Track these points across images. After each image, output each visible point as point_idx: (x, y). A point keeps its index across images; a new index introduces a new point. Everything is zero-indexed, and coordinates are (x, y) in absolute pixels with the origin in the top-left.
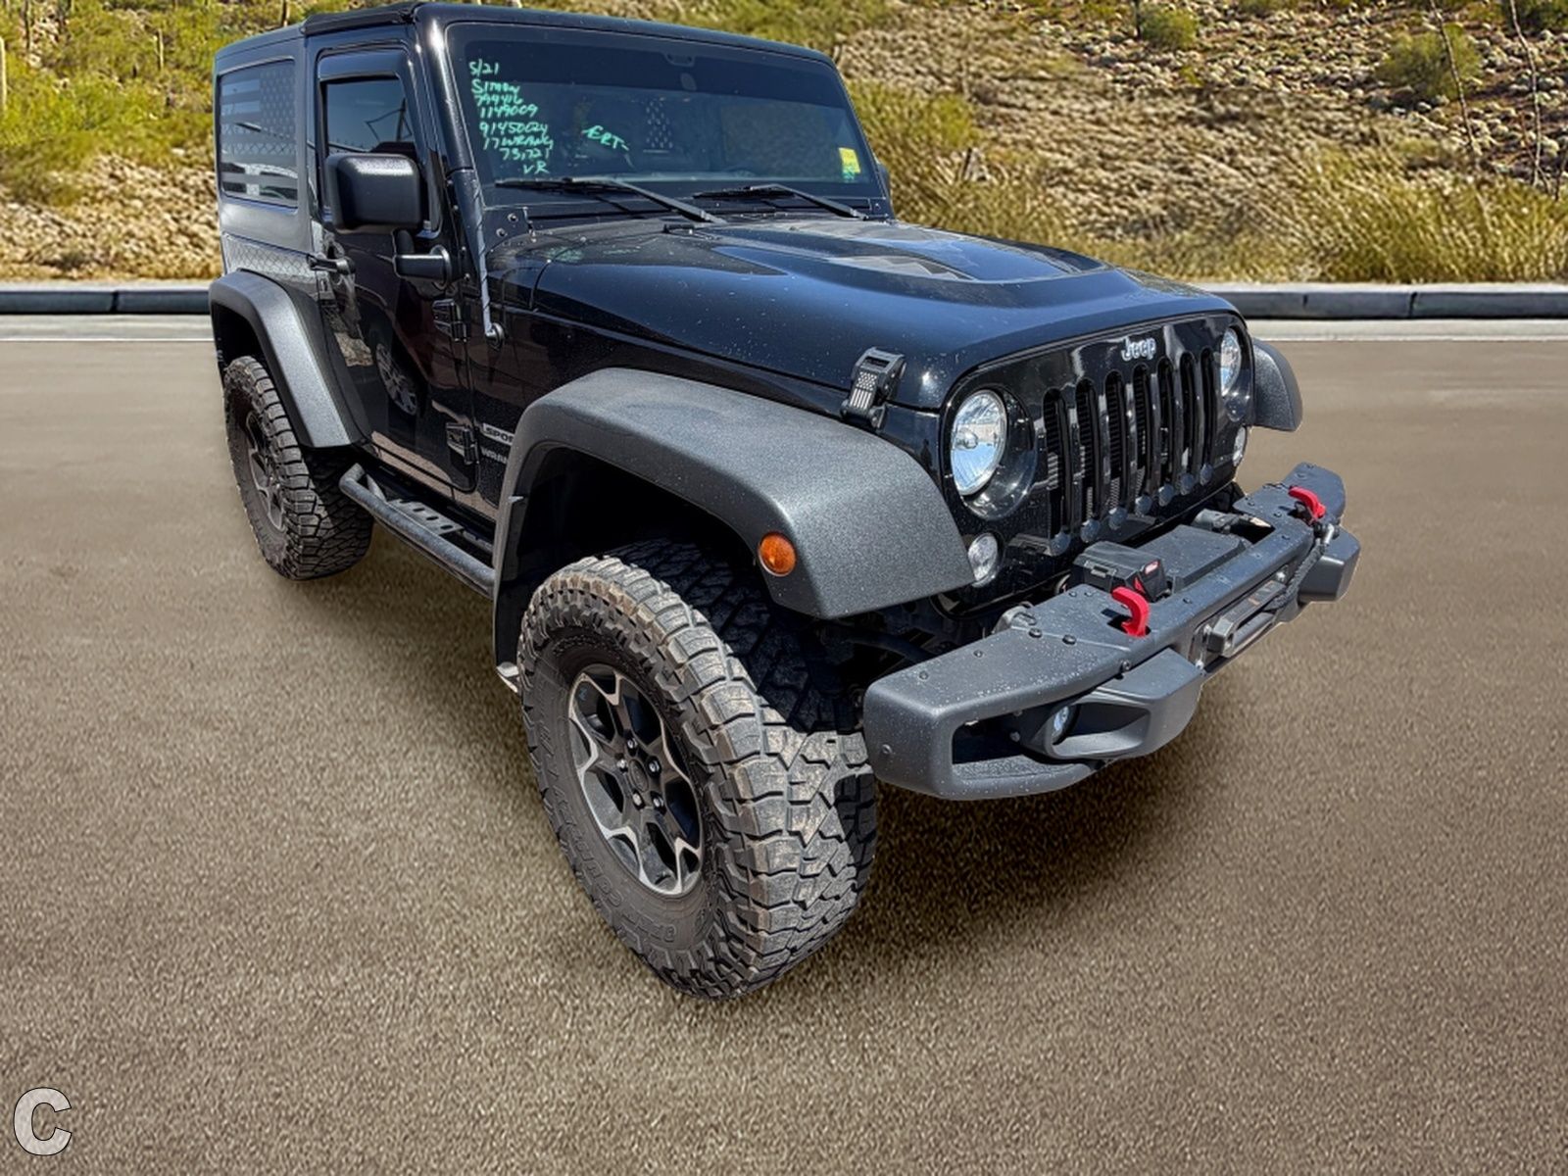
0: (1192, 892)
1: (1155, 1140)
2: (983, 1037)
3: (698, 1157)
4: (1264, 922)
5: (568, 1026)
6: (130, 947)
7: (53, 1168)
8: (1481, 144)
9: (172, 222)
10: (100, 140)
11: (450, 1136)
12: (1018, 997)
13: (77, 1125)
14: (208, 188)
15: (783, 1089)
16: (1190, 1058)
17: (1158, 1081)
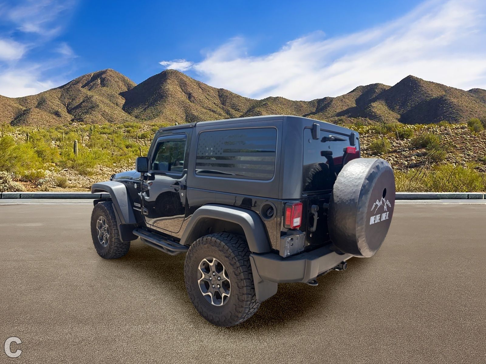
10: (98, 162)
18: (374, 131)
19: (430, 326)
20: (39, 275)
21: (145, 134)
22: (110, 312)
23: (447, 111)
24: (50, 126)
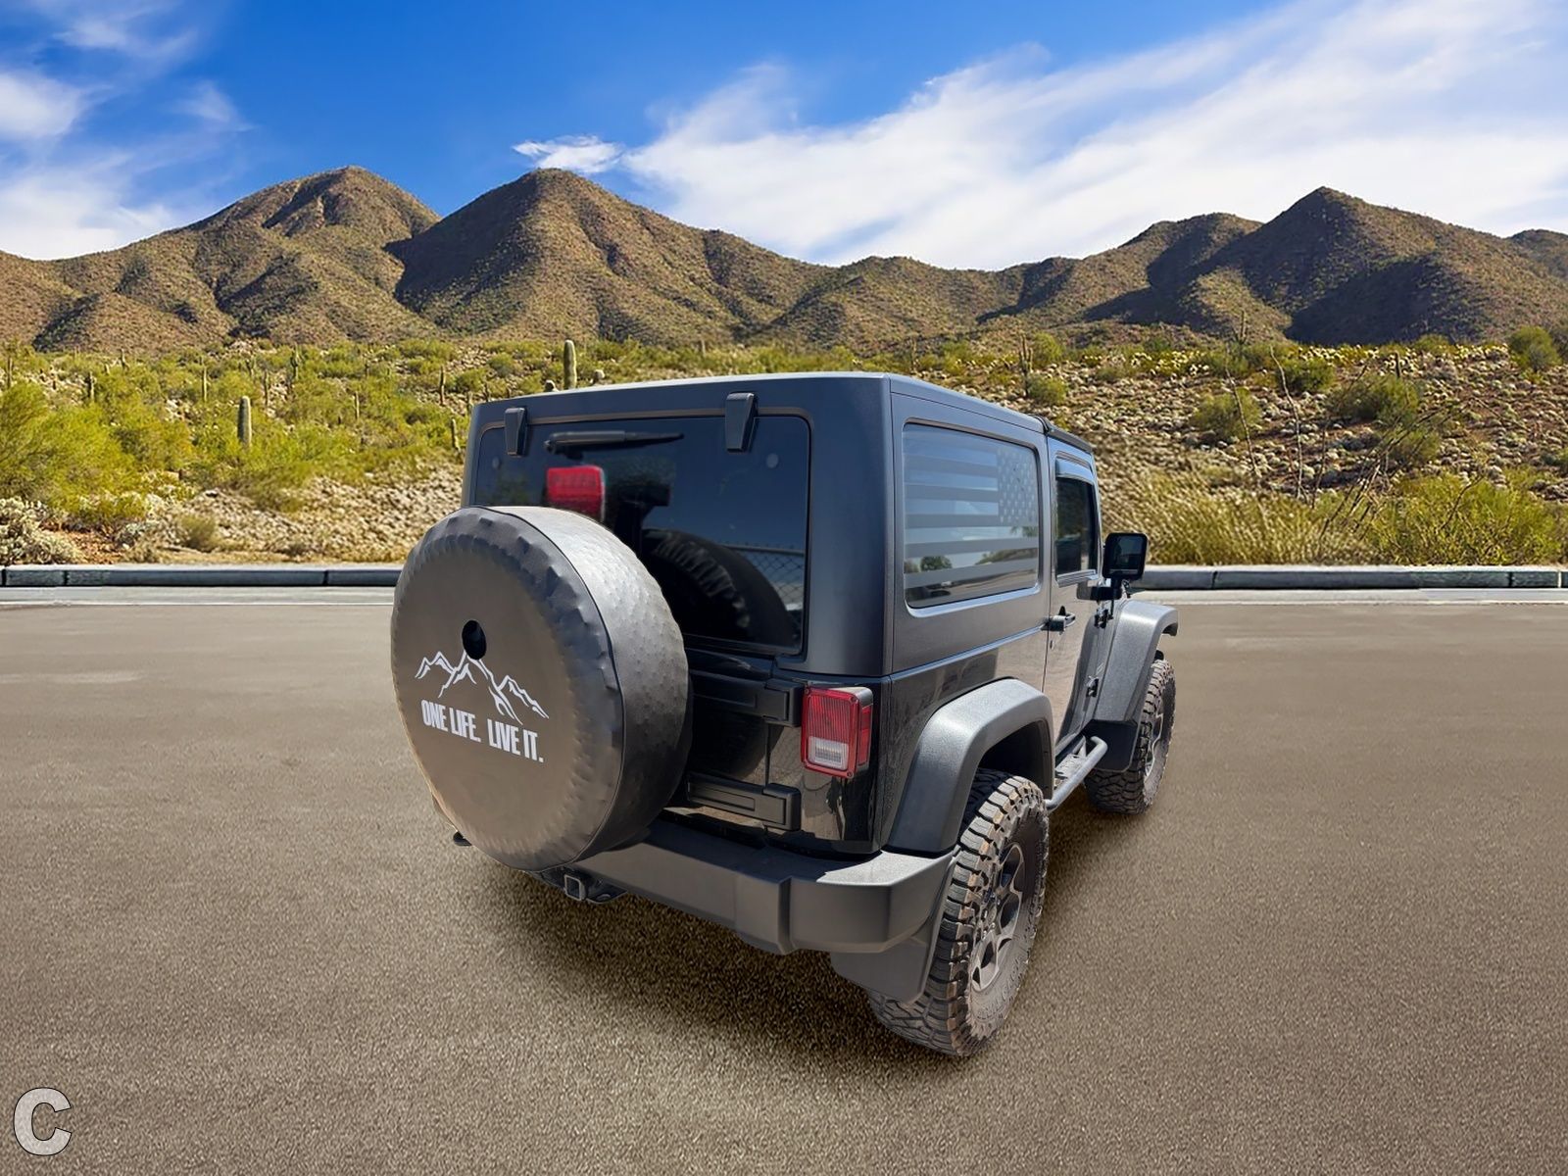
8: (1261, 470)
9: (365, 523)
10: (316, 467)
16: (1062, 1095)
17: (1040, 1111)
18: (1206, 367)
19: (1387, 1040)
20: (124, 859)
21: (466, 377)
22: (356, 991)
23: (1442, 304)
24: (161, 350)
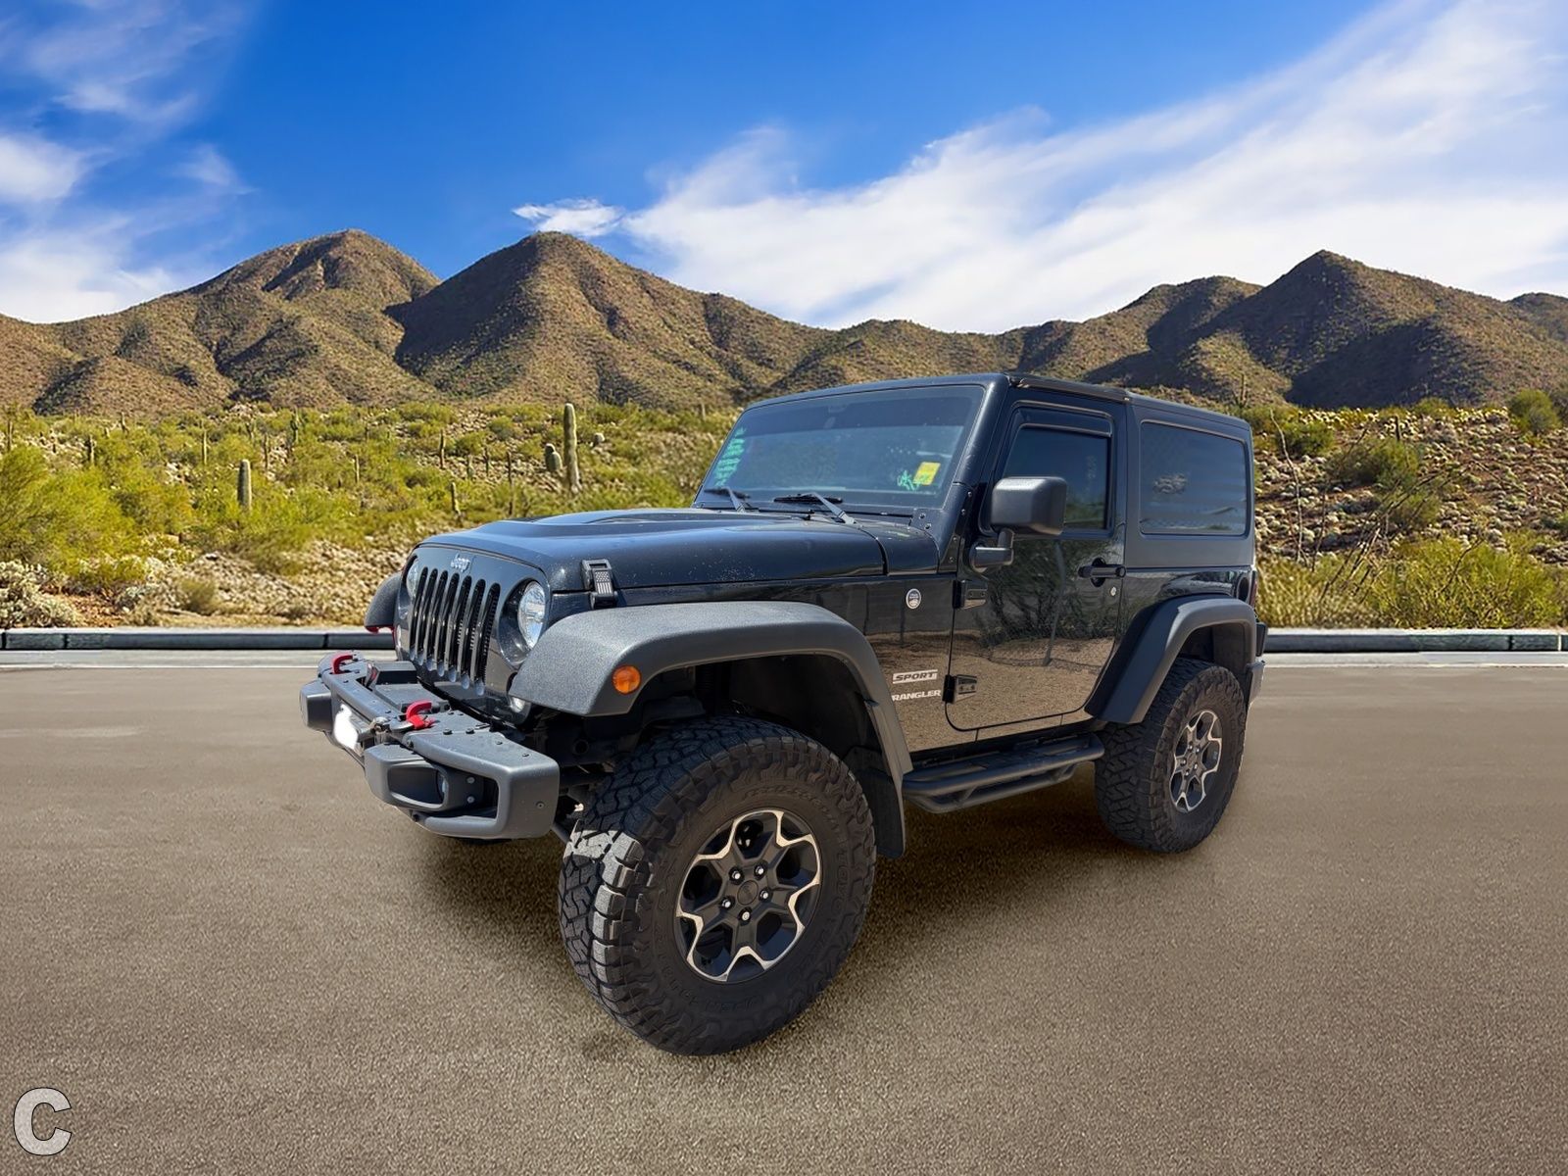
0: (1064, 1003)
1: (1038, 1154)
2: (920, 1091)
3: (726, 1165)
4: (1113, 1021)
5: (636, 1085)
6: (336, 1037)
7: (284, 1171)
8: (1261, 533)
9: (365, 587)
10: (316, 530)
11: (555, 1151)
12: (944, 1067)
13: (300, 1145)
14: (389, 563)
15: (783, 1123)
16: (1062, 1104)
17: (1040, 1118)
19: (1386, 1055)
20: (124, 894)
21: (466, 440)
22: (356, 1011)
23: (1442, 367)
24: (161, 414)
